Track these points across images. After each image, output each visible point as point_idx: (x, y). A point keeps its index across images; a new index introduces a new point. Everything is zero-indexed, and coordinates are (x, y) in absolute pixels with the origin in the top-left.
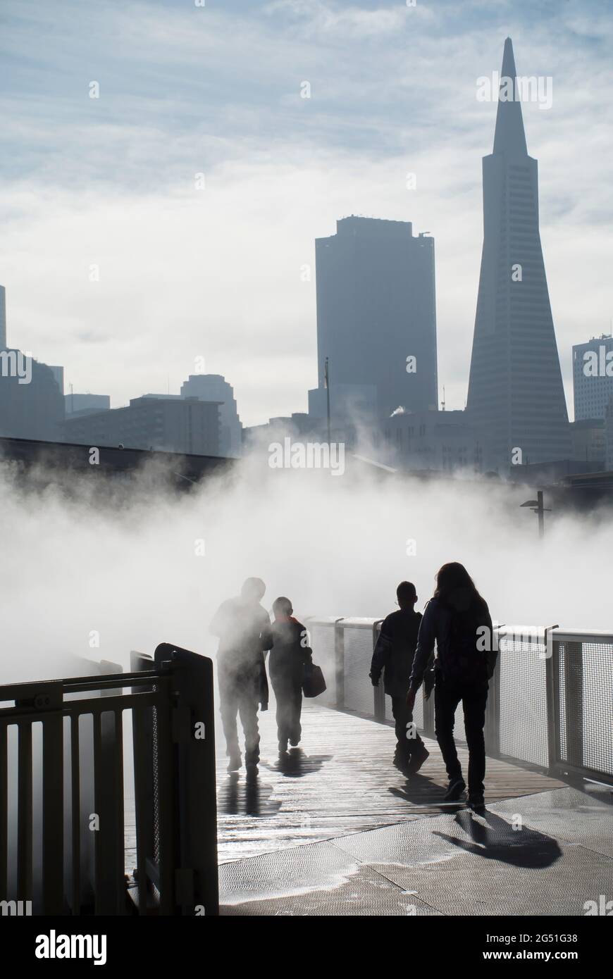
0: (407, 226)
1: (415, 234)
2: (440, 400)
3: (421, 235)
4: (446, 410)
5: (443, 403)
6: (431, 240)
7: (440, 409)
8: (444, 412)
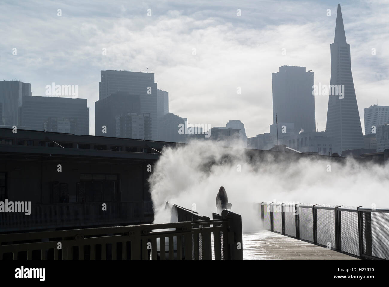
0: (304, 68)
1: (307, 71)
2: (316, 128)
3: (309, 71)
4: (319, 131)
5: (318, 129)
6: (313, 73)
7: (317, 131)
8: (318, 132)
